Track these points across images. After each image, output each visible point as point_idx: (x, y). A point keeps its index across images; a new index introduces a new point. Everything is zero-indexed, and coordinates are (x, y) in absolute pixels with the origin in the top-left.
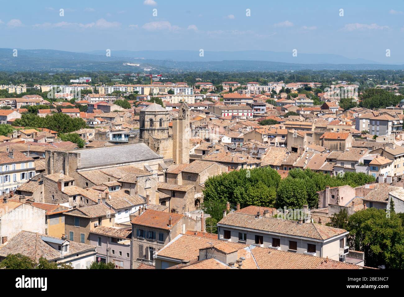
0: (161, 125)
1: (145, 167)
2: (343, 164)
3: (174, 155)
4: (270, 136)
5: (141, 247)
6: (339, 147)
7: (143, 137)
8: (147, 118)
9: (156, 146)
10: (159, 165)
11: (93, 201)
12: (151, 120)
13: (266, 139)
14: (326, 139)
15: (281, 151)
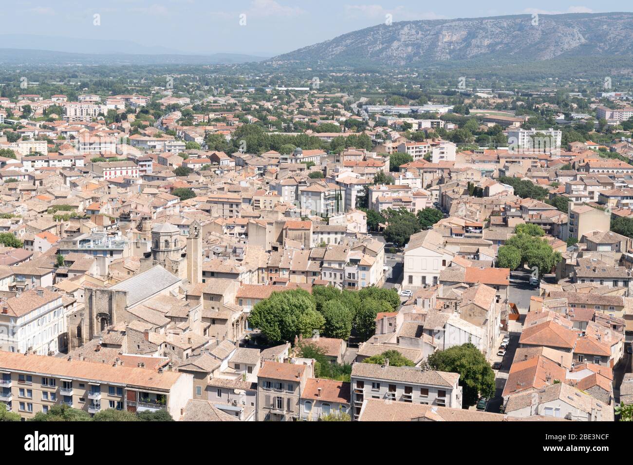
0: (175, 246)
1: (170, 293)
2: (330, 264)
3: (189, 275)
4: (228, 227)
5: (268, 397)
6: (303, 237)
7: (157, 258)
8: (162, 240)
9: (175, 268)
10: (180, 287)
11: (180, 348)
12: (166, 241)
13: (225, 231)
14: (290, 229)
15: (259, 250)
